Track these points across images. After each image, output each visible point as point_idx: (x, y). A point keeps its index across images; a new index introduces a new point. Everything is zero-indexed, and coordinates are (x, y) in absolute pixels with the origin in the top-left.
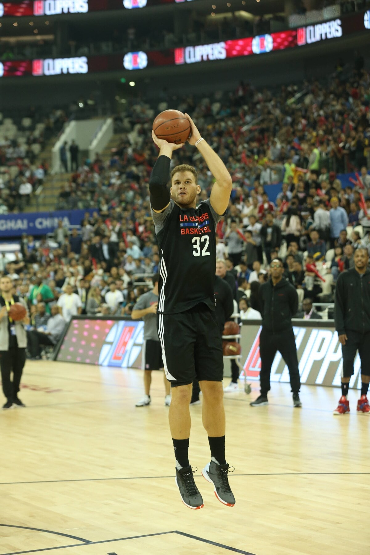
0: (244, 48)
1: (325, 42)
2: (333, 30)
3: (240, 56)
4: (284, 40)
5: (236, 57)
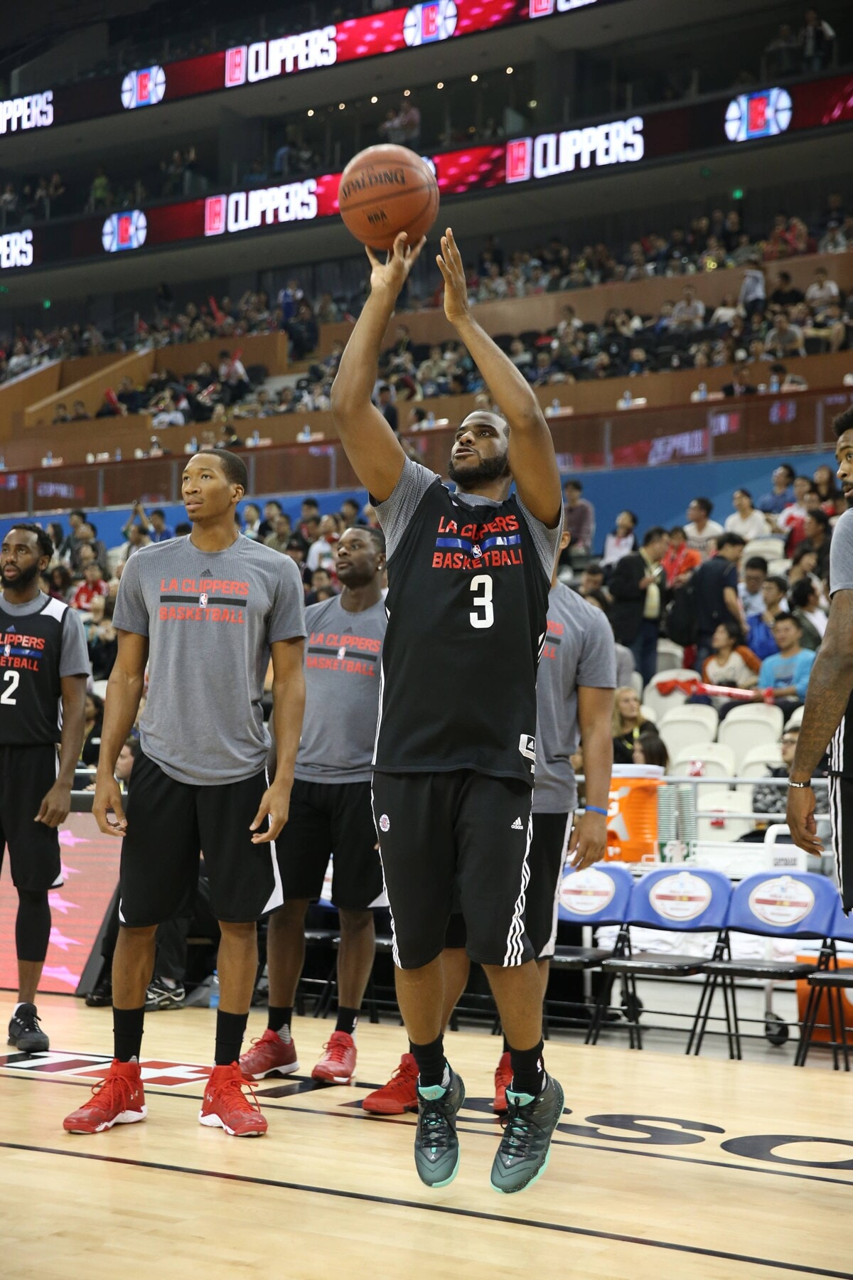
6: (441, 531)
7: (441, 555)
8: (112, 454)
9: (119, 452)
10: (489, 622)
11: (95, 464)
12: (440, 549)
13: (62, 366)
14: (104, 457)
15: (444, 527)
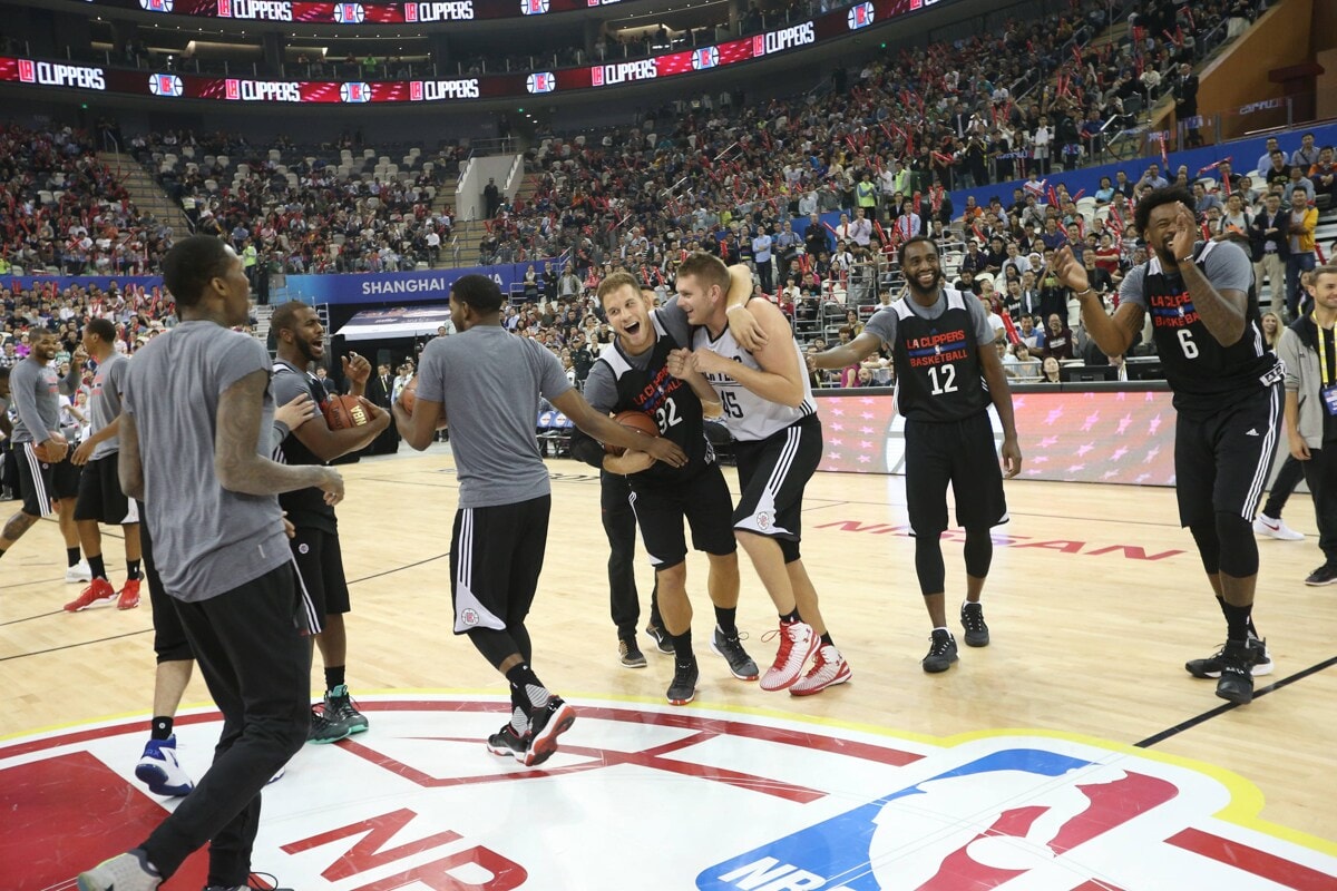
0: (680, 64)
1: (791, 49)
2: (803, 35)
3: (676, 75)
4: (735, 51)
5: (670, 75)
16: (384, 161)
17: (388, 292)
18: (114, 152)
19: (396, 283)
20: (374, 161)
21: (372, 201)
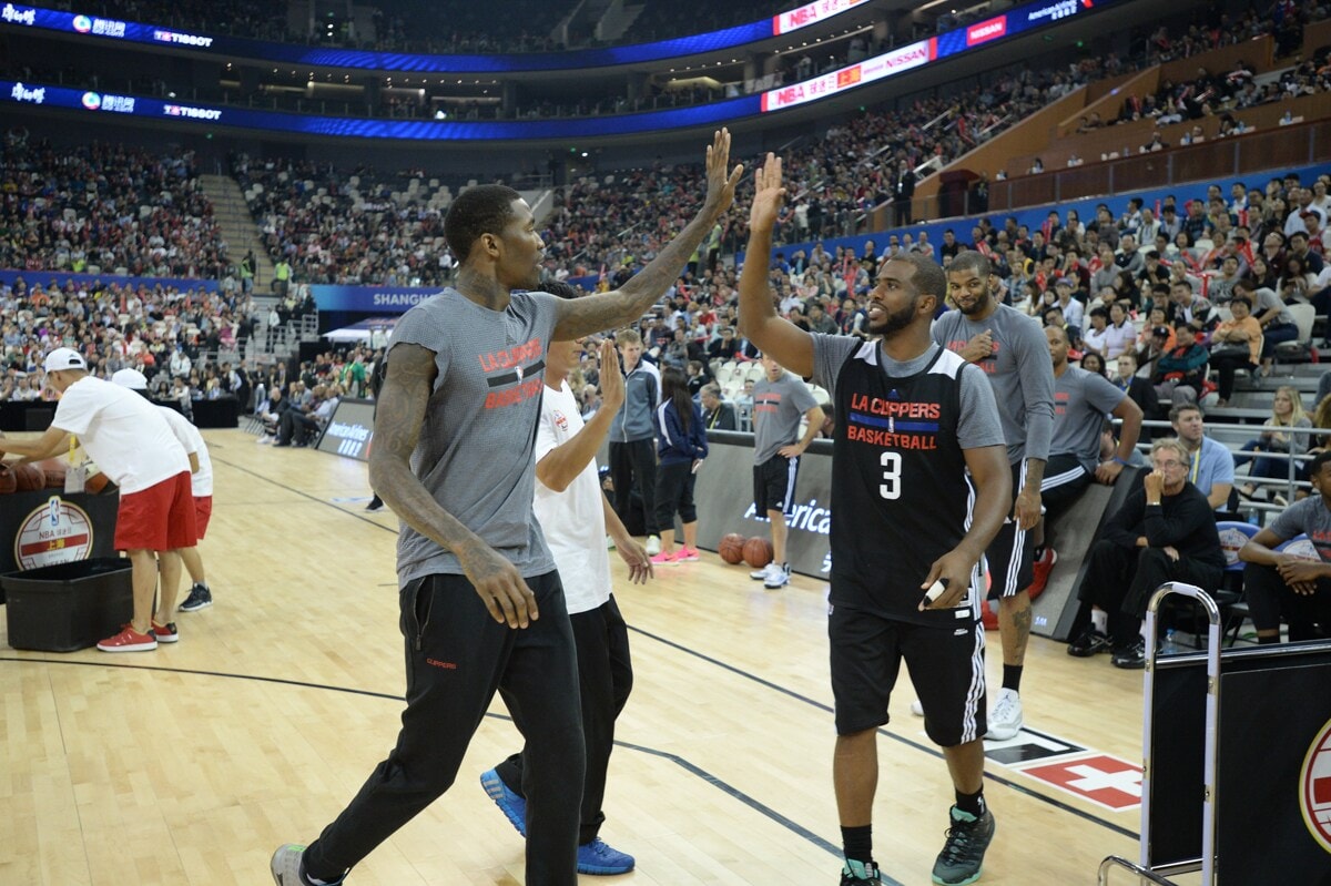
6: (854, 406)
7: (855, 428)
8: (1121, 152)
9: (1126, 150)
10: (895, 494)
11: (1108, 161)
12: (854, 423)
13: (1088, 87)
14: (1114, 155)
15: (858, 403)
16: (444, 190)
17: (394, 304)
18: (217, 174)
19: (402, 297)
20: (436, 190)
21: (417, 225)
